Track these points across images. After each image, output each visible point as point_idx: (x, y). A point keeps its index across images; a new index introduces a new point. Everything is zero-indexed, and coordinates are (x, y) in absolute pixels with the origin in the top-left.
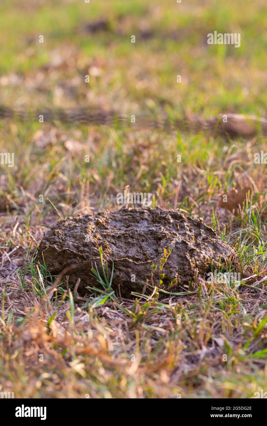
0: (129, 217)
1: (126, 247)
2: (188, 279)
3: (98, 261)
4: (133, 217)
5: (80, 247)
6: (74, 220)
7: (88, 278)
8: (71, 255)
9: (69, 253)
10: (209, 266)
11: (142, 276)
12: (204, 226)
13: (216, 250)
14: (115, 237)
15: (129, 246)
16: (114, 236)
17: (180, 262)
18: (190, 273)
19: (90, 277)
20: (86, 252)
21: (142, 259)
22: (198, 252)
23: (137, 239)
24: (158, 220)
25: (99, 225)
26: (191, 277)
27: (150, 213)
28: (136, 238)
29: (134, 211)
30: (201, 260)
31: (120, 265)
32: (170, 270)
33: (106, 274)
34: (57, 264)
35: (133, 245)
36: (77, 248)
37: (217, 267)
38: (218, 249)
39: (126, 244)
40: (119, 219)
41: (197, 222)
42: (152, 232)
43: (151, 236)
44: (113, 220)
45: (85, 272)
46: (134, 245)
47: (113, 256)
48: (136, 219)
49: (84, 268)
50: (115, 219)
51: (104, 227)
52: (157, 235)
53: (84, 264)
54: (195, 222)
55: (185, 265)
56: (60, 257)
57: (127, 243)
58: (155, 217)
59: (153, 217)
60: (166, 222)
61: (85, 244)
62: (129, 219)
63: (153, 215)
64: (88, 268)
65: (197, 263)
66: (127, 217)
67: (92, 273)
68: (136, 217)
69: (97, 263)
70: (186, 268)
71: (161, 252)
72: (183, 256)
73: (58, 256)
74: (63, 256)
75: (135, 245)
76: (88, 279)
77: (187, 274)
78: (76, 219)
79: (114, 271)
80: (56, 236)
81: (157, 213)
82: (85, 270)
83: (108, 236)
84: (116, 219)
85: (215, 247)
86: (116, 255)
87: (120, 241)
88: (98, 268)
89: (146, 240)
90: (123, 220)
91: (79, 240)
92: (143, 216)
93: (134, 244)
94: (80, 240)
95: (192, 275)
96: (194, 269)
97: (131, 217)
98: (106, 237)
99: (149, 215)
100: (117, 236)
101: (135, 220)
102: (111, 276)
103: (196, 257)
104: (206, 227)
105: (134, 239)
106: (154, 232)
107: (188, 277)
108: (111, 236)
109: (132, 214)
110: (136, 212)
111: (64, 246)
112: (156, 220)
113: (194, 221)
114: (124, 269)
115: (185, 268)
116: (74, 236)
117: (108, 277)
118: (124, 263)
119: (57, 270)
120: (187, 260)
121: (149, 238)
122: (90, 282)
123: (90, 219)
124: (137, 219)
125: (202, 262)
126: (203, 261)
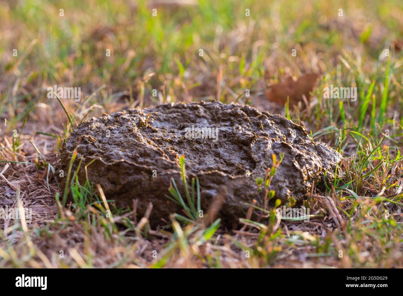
0: (178, 115)
1: (195, 156)
2: (300, 197)
3: (175, 176)
4: (183, 115)
5: (138, 157)
6: (102, 121)
7: (161, 201)
8: (130, 169)
9: (127, 167)
10: (321, 178)
11: (243, 196)
12: (291, 124)
13: (322, 155)
14: (174, 142)
15: (198, 154)
16: (172, 141)
17: (286, 173)
18: (302, 189)
19: (165, 200)
20: (150, 164)
21: (231, 171)
22: (306, 159)
23: (207, 144)
24: (223, 118)
25: (142, 126)
26: (303, 194)
27: (205, 108)
28: (205, 142)
29: (181, 107)
30: (313, 170)
31: (208, 181)
32: (279, 186)
33: (190, 194)
34: (107, 183)
35: (203, 153)
36: (134, 159)
37: (330, 179)
38: (324, 154)
39: (194, 152)
40: (165, 118)
41: (279, 119)
42: (225, 134)
43: (225, 140)
44: (155, 120)
45: (158, 193)
46: (205, 153)
47: (188, 168)
48: (188, 117)
49: (155, 188)
50: (157, 117)
51: (150, 129)
52: (238, 137)
53: (155, 182)
54: (276, 119)
55: (296, 177)
56: (111, 173)
57: (195, 150)
58: (214, 114)
59: (212, 113)
60: (241, 119)
61: (143, 154)
62: (178, 117)
63: (211, 111)
64: (162, 188)
65: (309, 173)
66: (175, 115)
67: (170, 195)
68: (187, 114)
69: (175, 179)
70: (298, 182)
71: (258, 160)
72: (289, 165)
73: (106, 172)
74: (116, 172)
75: (207, 153)
76: (162, 203)
77: (298, 190)
78: (104, 120)
79: (201, 190)
80: (90, 144)
81: (215, 108)
82: (157, 190)
83: (164, 142)
84: (159, 118)
85: (319, 152)
86: (192, 167)
87: (183, 148)
88: (177, 187)
89: (219, 145)
90: (170, 119)
91: (128, 147)
92: (199, 113)
93: (205, 151)
94: (131, 147)
95: (304, 192)
96: (306, 183)
97: (180, 114)
98: (162, 143)
99: (205, 112)
100: (177, 141)
101: (187, 119)
102: (196, 198)
103: (307, 165)
104: (294, 124)
105: (202, 145)
106: (228, 134)
107: (299, 194)
108: (167, 141)
109: (179, 110)
110: (183, 107)
111: (113, 157)
112: (219, 118)
113: (274, 117)
114: (215, 185)
115: (296, 181)
116: (117, 143)
117: (193, 199)
118: (214, 178)
119: (109, 192)
120: (296, 170)
121: (224, 142)
122: (165, 208)
123: (125, 119)
124: (190, 117)
125: (314, 173)
126: (316, 171)
